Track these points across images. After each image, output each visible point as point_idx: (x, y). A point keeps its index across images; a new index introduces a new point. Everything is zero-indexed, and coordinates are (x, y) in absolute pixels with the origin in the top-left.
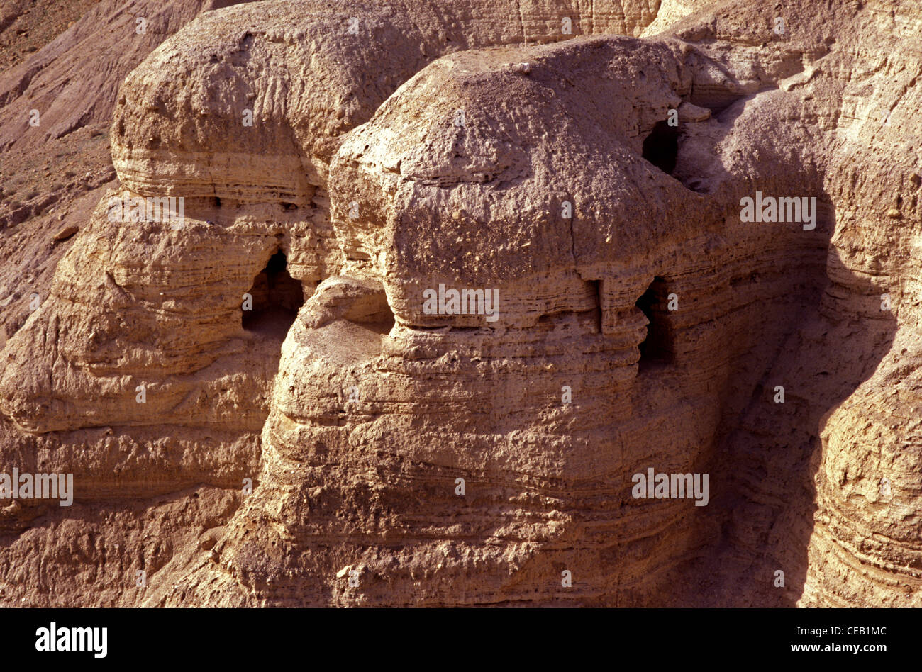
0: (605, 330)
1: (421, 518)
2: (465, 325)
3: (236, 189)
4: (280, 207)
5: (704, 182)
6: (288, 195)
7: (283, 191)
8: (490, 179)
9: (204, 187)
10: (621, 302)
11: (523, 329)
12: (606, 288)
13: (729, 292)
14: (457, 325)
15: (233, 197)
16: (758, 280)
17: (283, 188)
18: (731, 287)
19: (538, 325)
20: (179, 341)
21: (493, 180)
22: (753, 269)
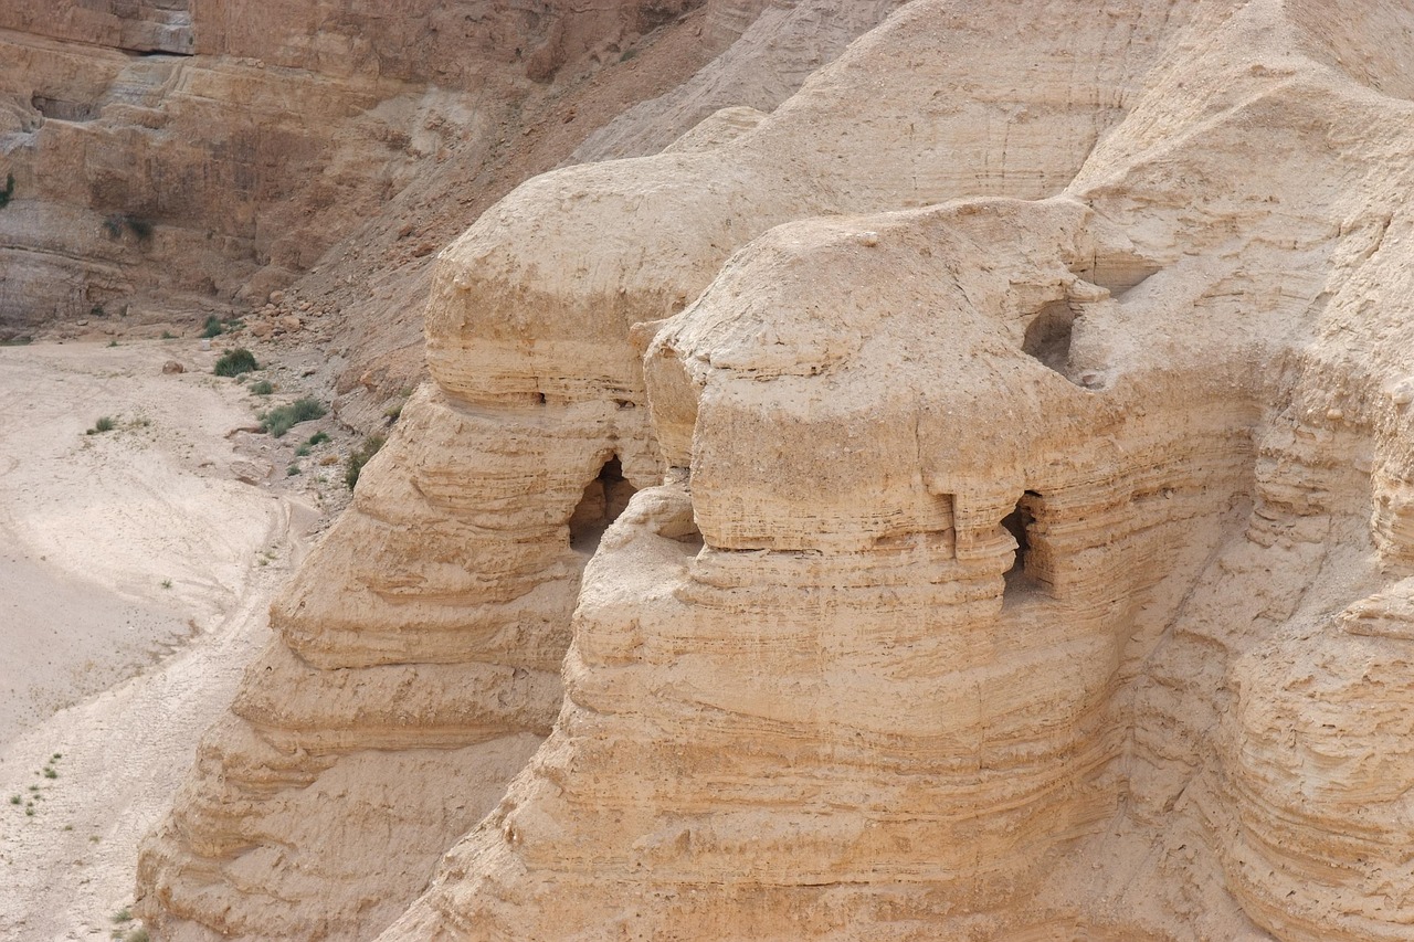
0: (959, 555)
1: (733, 779)
2: (787, 547)
3: (563, 382)
4: (615, 405)
5: (1099, 375)
6: (623, 390)
7: (617, 385)
8: (818, 371)
9: (525, 381)
10: (978, 521)
11: (856, 553)
12: (960, 504)
13: (1130, 509)
14: (777, 548)
15: (558, 392)
16: (1169, 494)
17: (617, 382)
18: (1132, 504)
19: (875, 548)
20: (494, 562)
21: (822, 372)
22: (1163, 481)
